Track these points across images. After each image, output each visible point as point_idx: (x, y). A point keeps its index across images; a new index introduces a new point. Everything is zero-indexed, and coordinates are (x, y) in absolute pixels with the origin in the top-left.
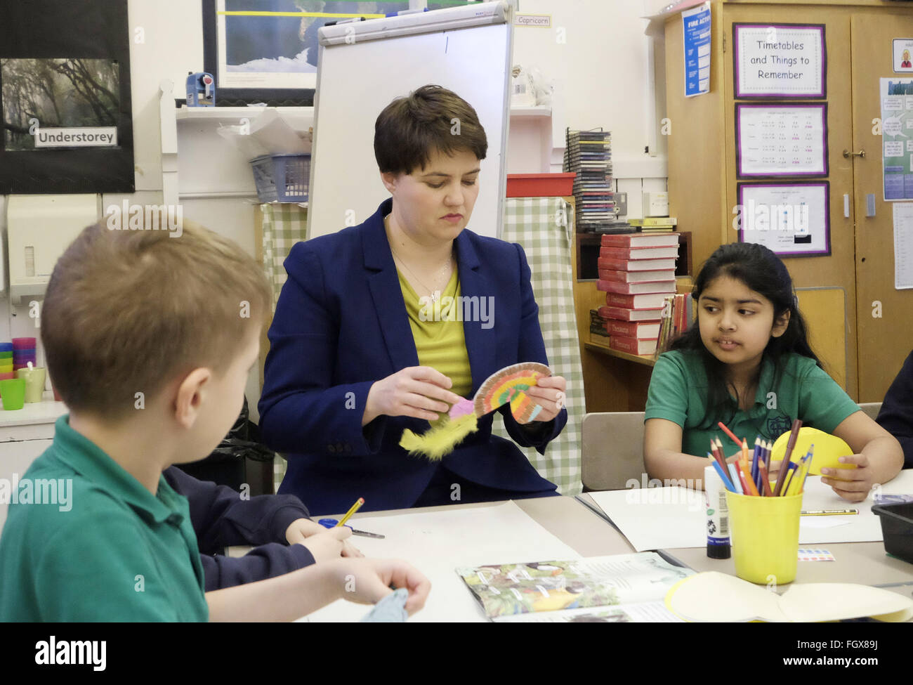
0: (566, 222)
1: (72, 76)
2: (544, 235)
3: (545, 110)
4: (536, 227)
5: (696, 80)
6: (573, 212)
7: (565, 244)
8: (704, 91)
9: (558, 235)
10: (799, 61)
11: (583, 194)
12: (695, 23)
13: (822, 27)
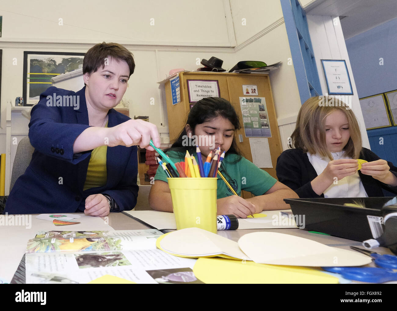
3: (126, 109)
5: (176, 99)
8: (178, 102)
10: (210, 92)
12: (174, 82)
13: (217, 81)
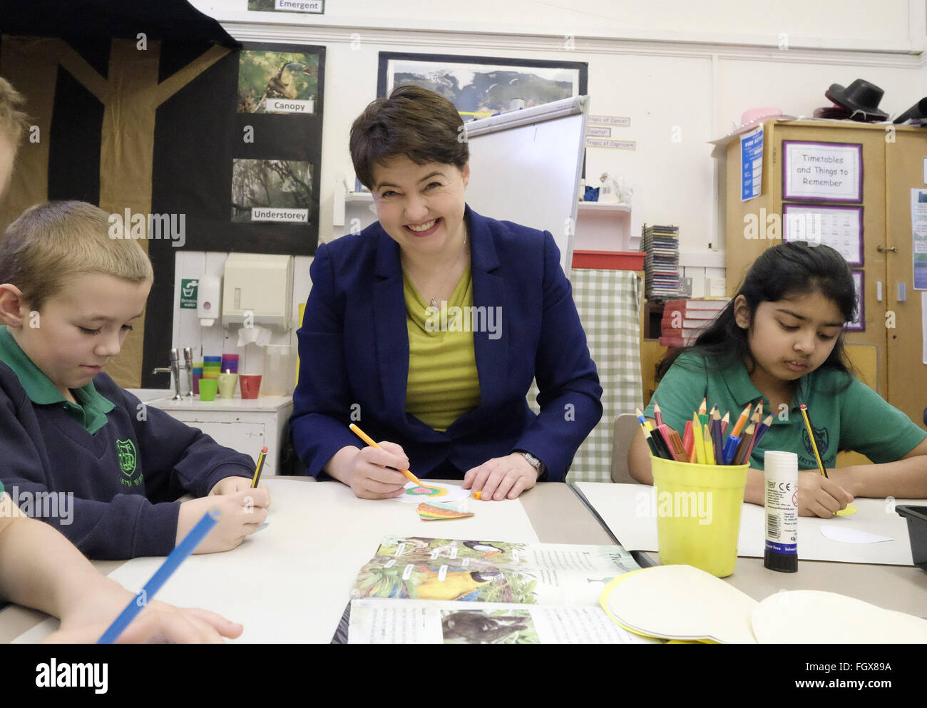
0: (636, 290)
1: (281, 172)
2: (617, 300)
3: (625, 207)
4: (611, 293)
5: (750, 187)
6: (642, 283)
7: (635, 308)
8: (756, 195)
9: (629, 300)
10: (839, 172)
11: (654, 274)
12: (751, 143)
13: (860, 146)
